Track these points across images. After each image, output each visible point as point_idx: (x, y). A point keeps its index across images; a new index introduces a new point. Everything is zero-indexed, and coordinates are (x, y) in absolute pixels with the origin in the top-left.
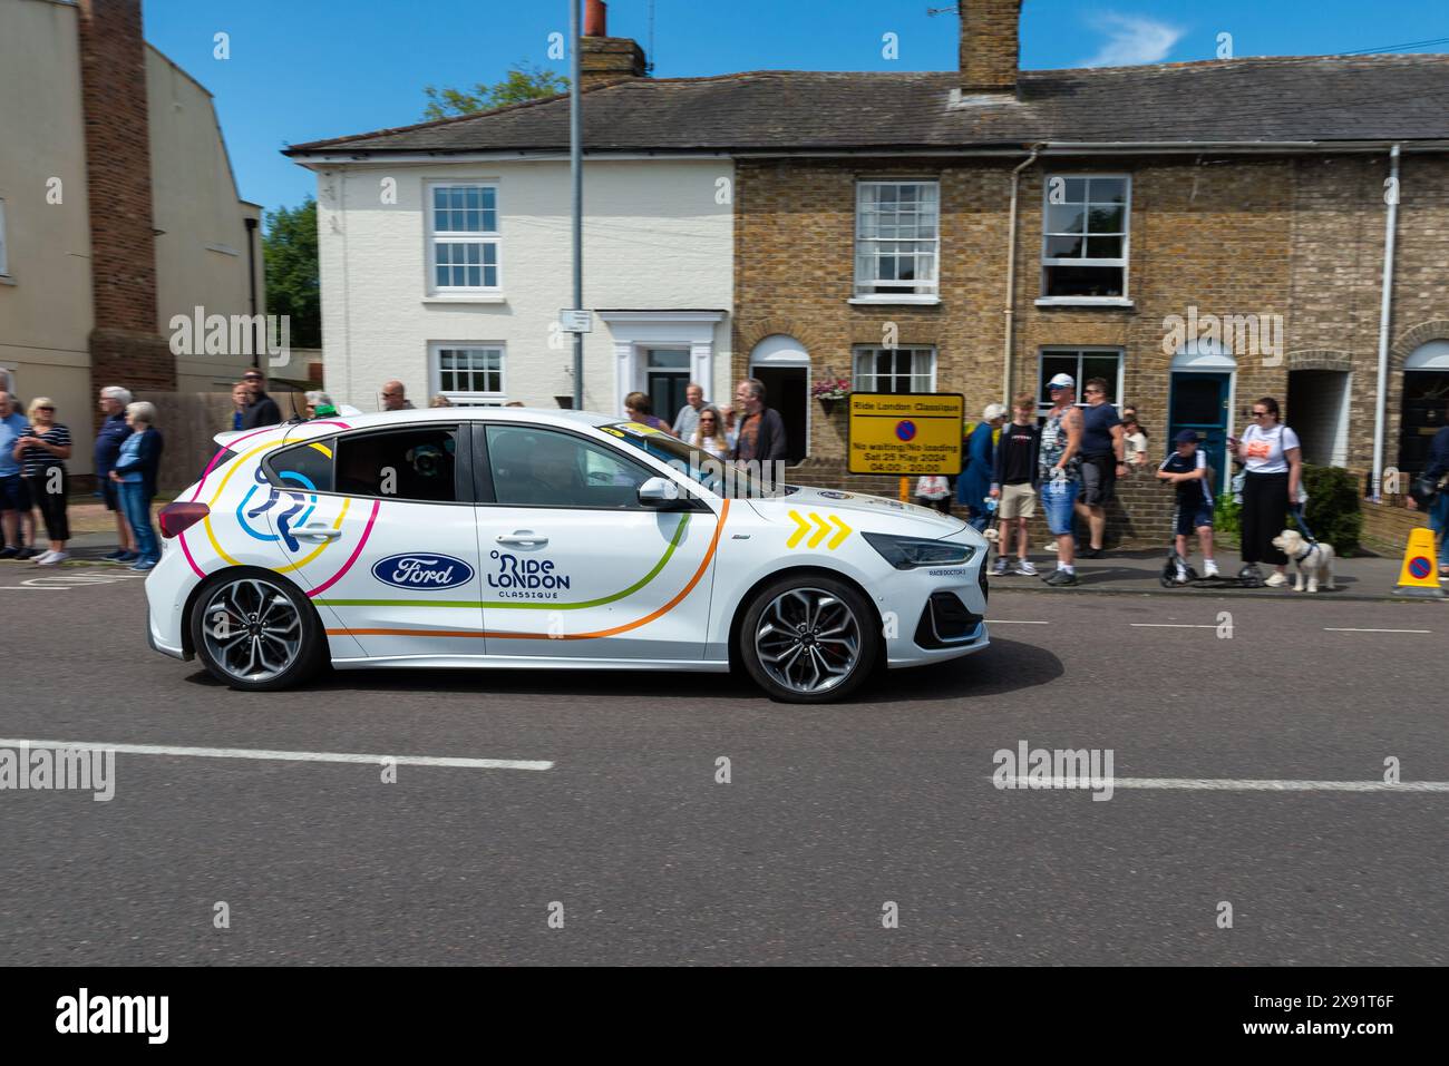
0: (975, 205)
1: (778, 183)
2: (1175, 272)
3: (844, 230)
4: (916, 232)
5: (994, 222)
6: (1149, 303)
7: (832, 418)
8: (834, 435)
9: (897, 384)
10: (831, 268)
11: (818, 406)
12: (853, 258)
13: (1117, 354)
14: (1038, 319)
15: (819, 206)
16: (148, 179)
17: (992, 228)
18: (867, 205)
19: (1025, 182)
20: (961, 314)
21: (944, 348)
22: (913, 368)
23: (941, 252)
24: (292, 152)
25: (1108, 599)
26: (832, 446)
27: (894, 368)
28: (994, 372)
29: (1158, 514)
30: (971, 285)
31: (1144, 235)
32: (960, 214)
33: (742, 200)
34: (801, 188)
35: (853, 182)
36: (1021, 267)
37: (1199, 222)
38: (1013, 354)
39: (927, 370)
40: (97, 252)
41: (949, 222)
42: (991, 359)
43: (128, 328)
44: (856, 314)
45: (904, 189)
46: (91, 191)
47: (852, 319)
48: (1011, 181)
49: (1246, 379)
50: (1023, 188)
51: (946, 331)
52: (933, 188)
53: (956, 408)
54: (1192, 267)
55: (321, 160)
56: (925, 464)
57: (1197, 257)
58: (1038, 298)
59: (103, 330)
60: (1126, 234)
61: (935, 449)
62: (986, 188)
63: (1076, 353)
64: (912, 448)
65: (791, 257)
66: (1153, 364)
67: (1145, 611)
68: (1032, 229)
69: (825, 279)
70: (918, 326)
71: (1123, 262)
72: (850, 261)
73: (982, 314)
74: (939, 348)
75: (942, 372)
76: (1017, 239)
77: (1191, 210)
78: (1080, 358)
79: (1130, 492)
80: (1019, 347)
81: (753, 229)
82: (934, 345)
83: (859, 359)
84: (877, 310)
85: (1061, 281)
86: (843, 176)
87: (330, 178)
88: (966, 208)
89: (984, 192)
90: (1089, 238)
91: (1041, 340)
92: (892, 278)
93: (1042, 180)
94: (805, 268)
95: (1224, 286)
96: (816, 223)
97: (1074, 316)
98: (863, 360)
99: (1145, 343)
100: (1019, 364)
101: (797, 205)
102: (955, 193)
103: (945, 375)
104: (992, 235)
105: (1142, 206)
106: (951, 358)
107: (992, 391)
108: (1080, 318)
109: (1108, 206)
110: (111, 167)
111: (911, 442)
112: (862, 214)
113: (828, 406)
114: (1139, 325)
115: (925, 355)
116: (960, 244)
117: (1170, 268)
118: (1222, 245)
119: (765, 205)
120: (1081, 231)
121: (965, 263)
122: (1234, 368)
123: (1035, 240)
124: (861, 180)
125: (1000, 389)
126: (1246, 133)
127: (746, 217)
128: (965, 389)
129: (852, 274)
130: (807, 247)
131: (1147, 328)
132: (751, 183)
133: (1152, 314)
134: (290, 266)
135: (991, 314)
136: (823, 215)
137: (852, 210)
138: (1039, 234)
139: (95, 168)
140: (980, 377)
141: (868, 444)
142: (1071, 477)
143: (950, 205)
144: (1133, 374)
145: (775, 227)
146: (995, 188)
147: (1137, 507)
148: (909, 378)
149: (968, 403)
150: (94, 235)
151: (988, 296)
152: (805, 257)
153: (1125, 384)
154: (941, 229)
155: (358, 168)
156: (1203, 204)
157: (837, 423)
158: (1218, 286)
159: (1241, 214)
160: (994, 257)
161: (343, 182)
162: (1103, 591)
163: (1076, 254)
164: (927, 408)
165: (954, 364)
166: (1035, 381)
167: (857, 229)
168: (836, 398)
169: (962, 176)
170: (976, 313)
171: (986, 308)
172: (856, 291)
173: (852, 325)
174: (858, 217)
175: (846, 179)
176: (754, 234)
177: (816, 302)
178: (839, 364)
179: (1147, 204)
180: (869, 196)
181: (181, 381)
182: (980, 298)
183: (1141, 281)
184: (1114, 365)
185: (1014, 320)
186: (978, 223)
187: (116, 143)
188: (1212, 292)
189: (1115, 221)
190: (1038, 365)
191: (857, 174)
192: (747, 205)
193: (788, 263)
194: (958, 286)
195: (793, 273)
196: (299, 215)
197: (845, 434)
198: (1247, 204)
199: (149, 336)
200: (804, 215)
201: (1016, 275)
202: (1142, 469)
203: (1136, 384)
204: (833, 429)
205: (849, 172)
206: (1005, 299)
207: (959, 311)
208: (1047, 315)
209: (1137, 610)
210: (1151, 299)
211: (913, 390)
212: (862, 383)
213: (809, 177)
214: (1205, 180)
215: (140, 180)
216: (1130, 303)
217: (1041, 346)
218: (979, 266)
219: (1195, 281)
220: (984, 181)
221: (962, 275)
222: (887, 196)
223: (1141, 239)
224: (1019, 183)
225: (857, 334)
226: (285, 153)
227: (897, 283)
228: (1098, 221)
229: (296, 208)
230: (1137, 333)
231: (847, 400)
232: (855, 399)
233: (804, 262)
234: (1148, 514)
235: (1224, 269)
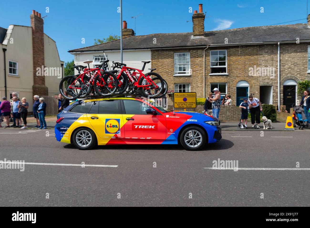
0: (197, 57)
1: (159, 54)
2: (236, 68)
3: (172, 62)
4: (186, 62)
5: (201, 60)
6: (231, 74)
7: (171, 98)
8: (171, 101)
9: (183, 91)
10: (170, 69)
11: (168, 95)
12: (174, 67)
13: (225, 84)
14: (210, 78)
15: (167, 58)
16: (44, 57)
17: (200, 61)
18: (176, 57)
19: (206, 52)
20: (195, 77)
21: (192, 84)
22: (186, 88)
23: (191, 66)
24: (70, 52)
25: (226, 132)
26: (171, 103)
27: (182, 88)
28: (202, 88)
29: (235, 115)
30: (196, 72)
31: (230, 61)
32: (194, 58)
33: (153, 57)
34: (164, 55)
35: (174, 53)
36: (206, 68)
37: (241, 58)
38: (205, 85)
39: (189, 88)
40: (34, 71)
41: (192, 60)
42: (201, 85)
43: (39, 84)
44: (175, 78)
45: (183, 54)
46: (33, 60)
47: (174, 79)
48: (204, 52)
49: (251, 88)
50: (206, 53)
51: (192, 80)
52: (189, 54)
53: (195, 95)
54: (240, 67)
55: (75, 53)
56: (189, 106)
57: (241, 65)
58: (210, 74)
59: (35, 85)
60: (226, 61)
61: (191, 103)
62: (199, 53)
63: (218, 84)
64: (186, 103)
65: (162, 68)
66: (233, 86)
67: (234, 134)
68: (208, 61)
69: (168, 71)
70: (186, 80)
71: (226, 66)
72: (173, 68)
73: (199, 77)
74: (191, 84)
75: (192, 88)
76: (205, 63)
77: (239, 56)
78: (218, 85)
79: (230, 111)
80: (206, 83)
81: (155, 63)
82: (190, 83)
83: (175, 86)
84: (179, 77)
85: (214, 70)
86: (171, 52)
87: (77, 56)
88: (195, 57)
89: (198, 54)
90: (219, 62)
91: (211, 82)
92: (182, 71)
93: (210, 51)
94: (165, 69)
95: (246, 70)
96: (167, 61)
97: (217, 77)
98: (176, 87)
99: (231, 82)
100: (206, 86)
101: (163, 58)
102: (193, 55)
103: (192, 89)
104: (200, 62)
105: (229, 55)
106: (193, 86)
107: (201, 92)
108: (218, 77)
109: (222, 56)
110: (37, 56)
111: (186, 102)
112: (175, 59)
113: (170, 95)
114: (229, 78)
115: (188, 85)
116: (194, 64)
117: (235, 67)
118: (245, 62)
119: (157, 58)
120: (218, 61)
121: (195, 67)
122: (249, 86)
123: (209, 63)
124: (175, 53)
125: (203, 91)
126: (249, 41)
127: (153, 60)
128: (196, 91)
129: (174, 70)
130: (165, 65)
131: (231, 79)
132: (154, 54)
133: (232, 76)
134: (69, 72)
135: (201, 77)
136: (168, 59)
137: (173, 58)
138: (209, 61)
139: (34, 56)
140: (199, 89)
141: (178, 102)
142: (218, 108)
143: (192, 57)
144: (229, 88)
145: (159, 62)
146: (201, 53)
147: (231, 113)
148: (185, 90)
149: (197, 94)
150: (34, 68)
151: (200, 74)
152: (165, 67)
153: (227, 89)
154: (190, 61)
155: (82, 54)
156: (241, 55)
157: (172, 98)
158: (245, 70)
159: (249, 56)
160: (201, 66)
161: (79, 57)
162: (225, 130)
163: (217, 65)
164: (189, 95)
165: (194, 87)
166: (210, 90)
167: (174, 62)
168: (171, 94)
169: (194, 51)
170: (198, 77)
171: (200, 76)
172: (174, 74)
173: (174, 80)
174: (175, 60)
175: (172, 53)
176: (155, 64)
177: (167, 76)
178: (172, 87)
179: (230, 55)
180: (177, 56)
181: (49, 94)
182: (198, 74)
183: (230, 70)
184: (225, 86)
185: (205, 78)
186: (198, 60)
187: (38, 51)
188: (244, 71)
189: (224, 59)
190: (210, 86)
191: (174, 52)
192: (153, 58)
193: (161, 69)
194: (194, 72)
195: (163, 70)
196: (71, 63)
197: (173, 101)
198: (250, 55)
199: (43, 86)
200: (164, 60)
201: (205, 69)
202: (232, 106)
203: (229, 89)
204: (171, 100)
205: (172, 52)
206: (203, 74)
207: (194, 77)
208: (212, 77)
209: (232, 134)
210: (232, 73)
211: (186, 92)
212: (176, 91)
213: (165, 53)
214: (241, 50)
215: (42, 58)
216: (228, 74)
217: (210, 83)
218: (198, 68)
219: (240, 69)
220: (198, 52)
221: (195, 70)
222: (180, 55)
223: (229, 62)
224: (205, 52)
225: (175, 81)
226: (68, 52)
227: (182, 72)
228: (220, 59)
229: (71, 62)
230: (229, 80)
231: (173, 94)
232: (175, 94)
233: (164, 68)
234: (233, 115)
235: (246, 67)
